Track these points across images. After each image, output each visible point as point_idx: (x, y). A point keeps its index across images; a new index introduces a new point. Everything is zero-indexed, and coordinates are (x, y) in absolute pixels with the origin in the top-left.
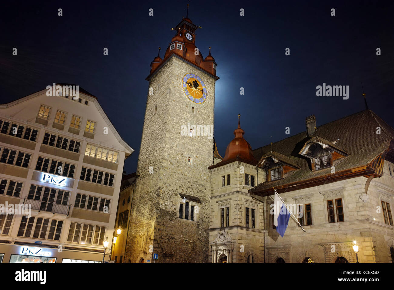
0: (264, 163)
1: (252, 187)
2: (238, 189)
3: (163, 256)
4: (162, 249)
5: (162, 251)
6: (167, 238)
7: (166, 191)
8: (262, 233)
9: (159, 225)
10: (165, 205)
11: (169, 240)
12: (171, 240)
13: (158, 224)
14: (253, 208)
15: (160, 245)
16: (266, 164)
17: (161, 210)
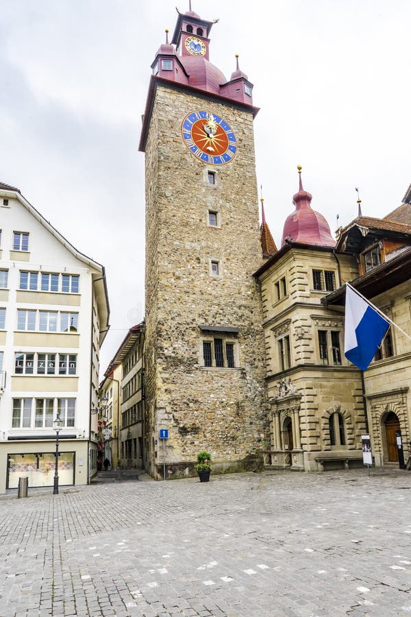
0: (347, 242)
1: (329, 293)
2: (299, 300)
3: (181, 433)
4: (176, 421)
5: (175, 424)
6: (184, 403)
7: (172, 326)
8: (358, 371)
9: (165, 384)
10: (174, 348)
11: (188, 404)
12: (191, 405)
13: (165, 382)
14: (335, 329)
15: (171, 416)
16: (351, 244)
17: (166, 358)
